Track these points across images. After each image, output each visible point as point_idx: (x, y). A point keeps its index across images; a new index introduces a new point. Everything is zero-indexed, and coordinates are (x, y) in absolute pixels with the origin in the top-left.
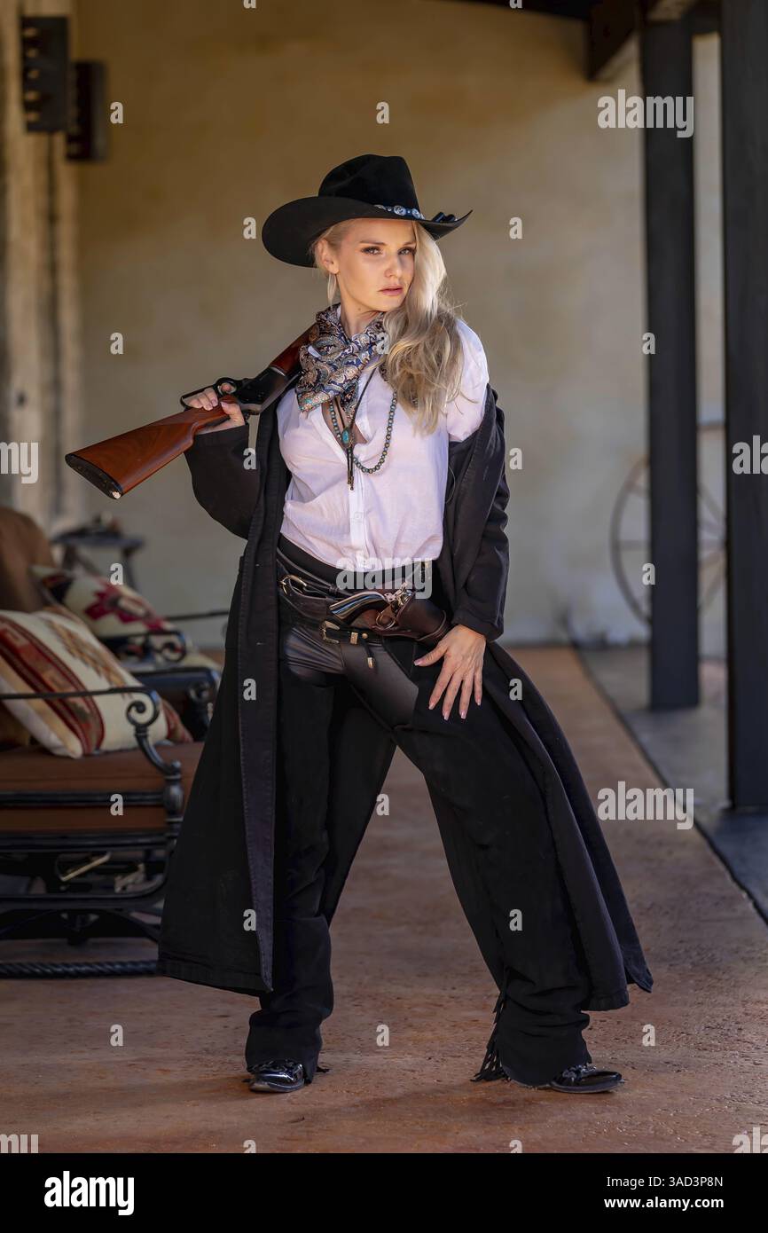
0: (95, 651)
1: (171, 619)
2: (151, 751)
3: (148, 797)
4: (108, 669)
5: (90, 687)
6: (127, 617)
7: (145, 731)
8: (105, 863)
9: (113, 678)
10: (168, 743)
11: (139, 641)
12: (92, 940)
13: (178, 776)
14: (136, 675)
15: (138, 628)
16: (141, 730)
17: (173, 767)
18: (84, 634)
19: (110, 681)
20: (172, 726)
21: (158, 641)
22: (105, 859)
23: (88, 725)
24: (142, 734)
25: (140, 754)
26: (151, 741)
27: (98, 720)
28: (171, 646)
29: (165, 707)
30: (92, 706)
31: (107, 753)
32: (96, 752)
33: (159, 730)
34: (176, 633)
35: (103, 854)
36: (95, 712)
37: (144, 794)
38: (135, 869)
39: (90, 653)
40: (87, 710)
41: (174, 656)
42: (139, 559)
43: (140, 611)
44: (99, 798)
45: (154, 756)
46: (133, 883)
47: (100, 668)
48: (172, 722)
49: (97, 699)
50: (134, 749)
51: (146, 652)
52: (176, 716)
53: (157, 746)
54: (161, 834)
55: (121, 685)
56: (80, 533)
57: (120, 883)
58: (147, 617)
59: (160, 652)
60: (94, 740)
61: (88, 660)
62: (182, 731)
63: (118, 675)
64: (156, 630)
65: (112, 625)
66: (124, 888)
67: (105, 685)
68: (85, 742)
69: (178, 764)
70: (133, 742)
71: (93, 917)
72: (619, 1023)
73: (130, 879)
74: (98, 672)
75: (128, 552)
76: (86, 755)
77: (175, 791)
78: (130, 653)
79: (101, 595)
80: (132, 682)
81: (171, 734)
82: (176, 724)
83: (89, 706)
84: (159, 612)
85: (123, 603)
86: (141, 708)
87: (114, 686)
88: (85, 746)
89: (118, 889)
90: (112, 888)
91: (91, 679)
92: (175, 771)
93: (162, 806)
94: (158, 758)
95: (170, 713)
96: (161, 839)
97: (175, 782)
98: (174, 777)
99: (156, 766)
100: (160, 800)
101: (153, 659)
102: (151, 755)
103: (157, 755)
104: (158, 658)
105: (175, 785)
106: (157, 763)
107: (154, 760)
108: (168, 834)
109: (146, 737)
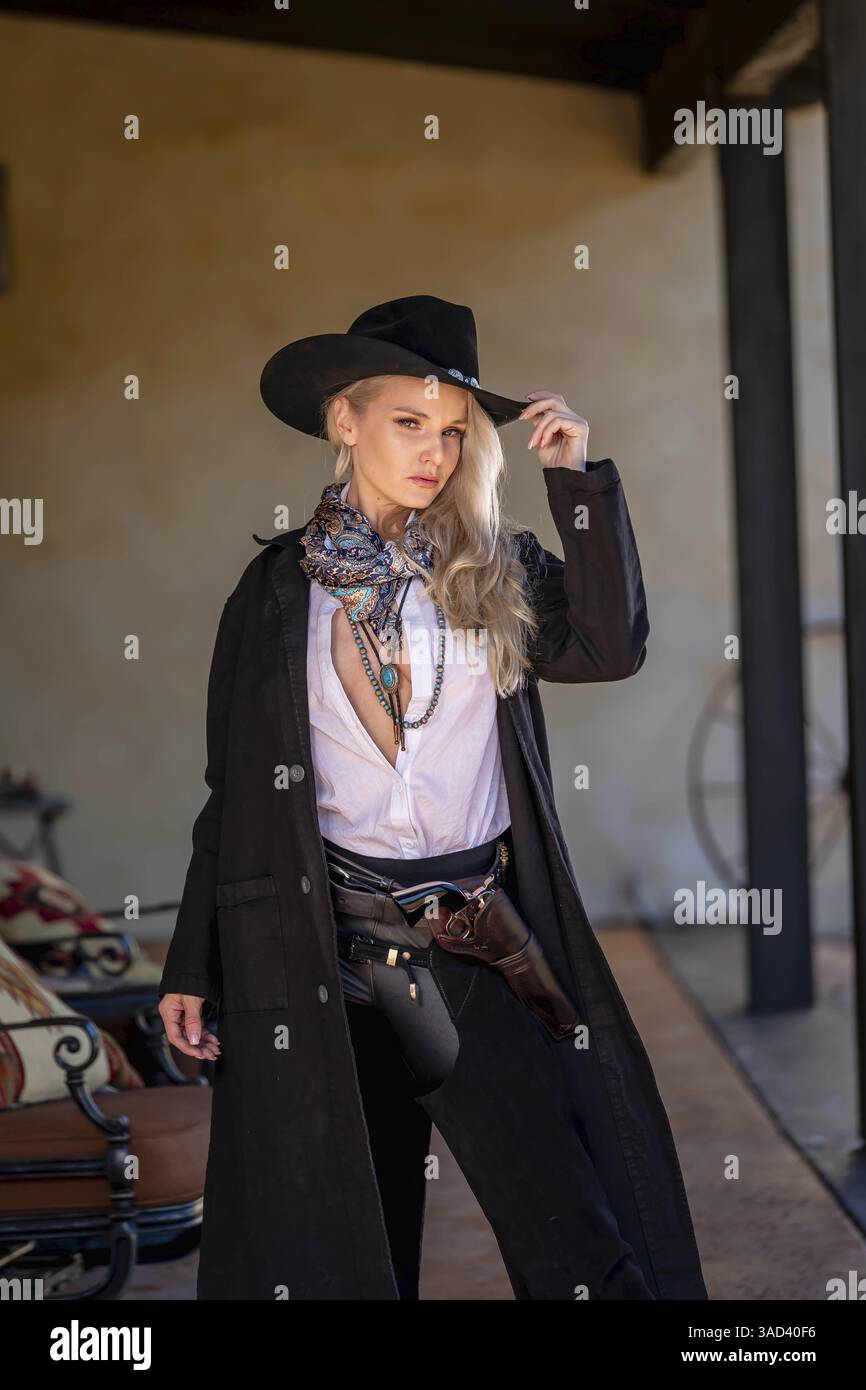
1: (105, 916)
2: (90, 1107)
3: (87, 1166)
5: (9, 1019)
6: (50, 914)
7: (80, 1077)
8: (28, 1254)
10: (110, 1089)
11: (68, 947)
13: (126, 1137)
14: (65, 998)
15: (67, 929)
16: (74, 1076)
17: (119, 1123)
19: (31, 1009)
20: (116, 1067)
21: (92, 946)
22: (28, 1248)
24: (75, 1081)
25: (73, 1107)
26: (87, 1089)
28: (110, 953)
29: (106, 1042)
30: (9, 1045)
31: (29, 1105)
32: (14, 1108)
33: (99, 1072)
34: (117, 935)
35: (24, 1243)
36: (10, 1052)
37: (83, 1162)
38: (71, 1262)
41: (115, 966)
42: (63, 828)
43: (67, 906)
44: (19, 1169)
45: (93, 1111)
47: (17, 991)
48: (113, 1056)
49: (16, 1036)
50: (65, 1100)
51: (77, 961)
52: (121, 1053)
53: (96, 1094)
54: (104, 1215)
55: (45, 1015)
58: (77, 914)
59: (95, 960)
60: (11, 1088)
62: (129, 1073)
63: (41, 1000)
64: (90, 930)
65: (30, 927)
66: (55, 1288)
67: (24, 1015)
69: (125, 1120)
70: (64, 1091)
73: (63, 1276)
74: (15, 997)
75: (47, 819)
76: (1, 1109)
77: (123, 1156)
78: (57, 965)
79: (15, 886)
80: (61, 1010)
81: (114, 1078)
82: (120, 1065)
84: (92, 907)
85: (45, 895)
87: (37, 1016)
92: (124, 1129)
93: (104, 1177)
94: (98, 1113)
95: (113, 1049)
96: (103, 1222)
97: (120, 1145)
98: (119, 1138)
99: (95, 1123)
100: (100, 1169)
101: (87, 971)
102: (87, 1108)
103: (96, 1108)
104: (95, 970)
105: (121, 1148)
106: (97, 1120)
107: (92, 1115)
108: (113, 1216)
109: (81, 1086)
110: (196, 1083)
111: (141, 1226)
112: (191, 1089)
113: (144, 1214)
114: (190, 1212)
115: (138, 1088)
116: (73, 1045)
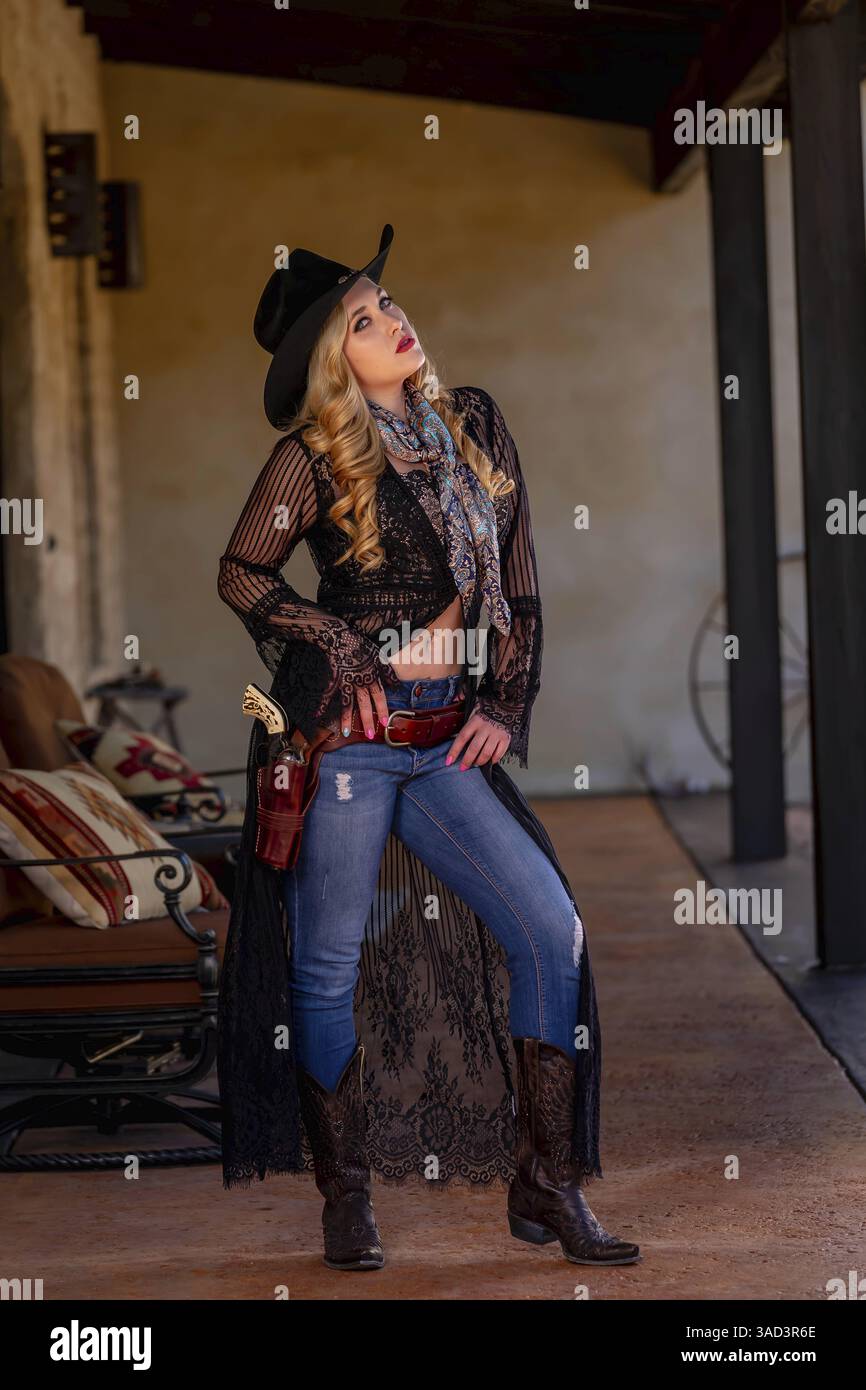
0: (121, 811)
1: (208, 775)
2: (182, 919)
3: (182, 970)
4: (136, 831)
5: (116, 851)
6: (161, 774)
7: (176, 898)
8: (136, 1043)
9: (142, 840)
10: (202, 909)
11: (175, 798)
12: (126, 1126)
13: (213, 947)
14: (166, 837)
15: (174, 785)
16: (171, 897)
17: (207, 935)
18: (111, 794)
19: (138, 843)
20: (207, 892)
21: (193, 799)
22: (138, 1037)
23: (113, 890)
24: (172, 902)
25: (171, 922)
26: (183, 909)
27: (125, 887)
28: (208, 804)
29: (199, 872)
30: (119, 872)
31: (136, 922)
32: (124, 922)
33: (192, 895)
34: (215, 790)
35: (134, 1033)
36: (121, 876)
37: (177, 966)
38: (171, 1049)
39: (115, 813)
40: (114, 877)
41: (213, 815)
42: (181, 712)
43: (177, 767)
44: (127, 973)
45: (187, 926)
46: (168, 1064)
47: (127, 830)
48: (207, 887)
49: (125, 864)
50: (165, 918)
51: (181, 811)
52: (211, 880)
53: (191, 914)
54: (195, 1011)
55: (150, 848)
56: (118, 685)
57: (152, 1064)
58: (183, 774)
59: (196, 810)
60: (121, 909)
61: (114, 822)
62: (218, 897)
63: (146, 837)
64: (193, 786)
65: (144, 783)
66: (157, 1070)
67: (132, 848)
68: (111, 911)
69: (212, 934)
70: (163, 911)
71: (124, 1102)
72: (699, 1208)
73: (164, 1060)
74: (125, 834)
75: (169, 704)
76: (113, 925)
77: (210, 962)
78: (165, 813)
79: (132, 750)
80: (162, 844)
81: (206, 900)
82: (211, 890)
83: (115, 872)
84: (196, 768)
85: (157, 758)
86: (171, 873)
87: (143, 849)
88: (112, 916)
89: (151, 1071)
90: (144, 1070)
91: (117, 842)
92: (211, 941)
93: (196, 979)
94: (191, 928)
95: (205, 877)
96: (196, 1015)
97: (209, 953)
98: (208, 948)
99: (187, 934)
100: (193, 973)
101: (189, 818)
102: (183, 925)
103: (187, 921)
104: (194, 817)
105: (210, 956)
106: (190, 933)
107: (185, 928)
108: (203, 1010)
109: (177, 904)
115: (225, 908)
116: (170, 872)
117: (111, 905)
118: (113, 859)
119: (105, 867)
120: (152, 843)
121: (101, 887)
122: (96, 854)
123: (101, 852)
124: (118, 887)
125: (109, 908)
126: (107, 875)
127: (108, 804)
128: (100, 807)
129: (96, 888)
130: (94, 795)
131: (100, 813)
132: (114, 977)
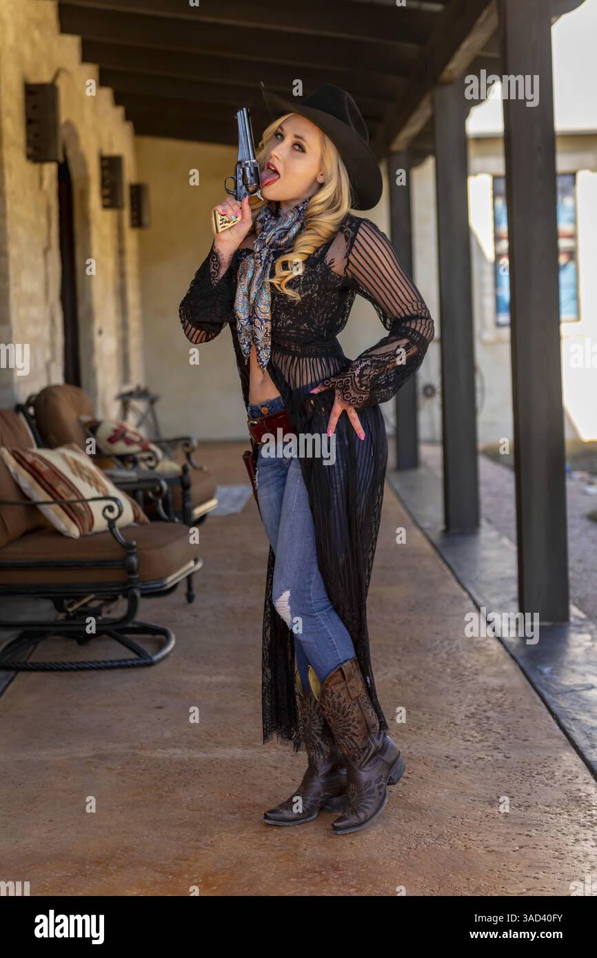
0: (91, 472)
3: (117, 563)
4: (97, 482)
5: (87, 496)
6: (129, 442)
7: (115, 522)
9: (100, 488)
10: (134, 524)
13: (134, 551)
16: (111, 523)
17: (131, 544)
19: (98, 490)
21: (143, 456)
23: (83, 518)
24: (112, 526)
25: (109, 535)
26: (119, 527)
27: (89, 513)
28: (150, 459)
29: (132, 504)
30: (86, 506)
31: (96, 533)
32: (89, 533)
33: (126, 518)
36: (88, 509)
37: (115, 562)
39: (86, 473)
40: (83, 509)
42: (158, 406)
43: (137, 439)
47: (92, 482)
48: (137, 512)
49: (91, 504)
50: (108, 532)
52: (140, 509)
53: (123, 529)
54: (125, 585)
55: (105, 494)
58: (141, 442)
60: (87, 526)
61: (84, 477)
62: (143, 517)
63: (104, 486)
64: (144, 449)
67: (95, 495)
68: (82, 528)
69: (134, 543)
70: (108, 529)
74: (91, 485)
75: (153, 402)
76: (82, 536)
77: (133, 560)
79: (116, 431)
81: (136, 519)
82: (139, 515)
83: (84, 507)
85: (128, 435)
87: (101, 495)
88: (81, 531)
91: (87, 491)
92: (132, 547)
93: (125, 568)
94: (122, 539)
96: (125, 588)
97: (132, 554)
98: (131, 551)
99: (120, 543)
100: (125, 564)
101: (139, 467)
102: (117, 536)
103: (120, 536)
104: (143, 466)
105: (133, 556)
106: (122, 543)
107: (119, 540)
108: (130, 585)
109: (114, 527)
110: (173, 521)
111: (141, 589)
112: (170, 525)
113: (144, 585)
114: (165, 583)
115: (147, 523)
116: (111, 509)
117: (82, 526)
118: (84, 501)
119: (79, 505)
120: (106, 490)
121: (77, 516)
122: (74, 498)
123: (77, 496)
124: (86, 515)
125: (81, 528)
126: (80, 509)
127: (83, 468)
128: (78, 469)
129: (73, 516)
130: (76, 462)
131: (77, 473)
132: (80, 565)
